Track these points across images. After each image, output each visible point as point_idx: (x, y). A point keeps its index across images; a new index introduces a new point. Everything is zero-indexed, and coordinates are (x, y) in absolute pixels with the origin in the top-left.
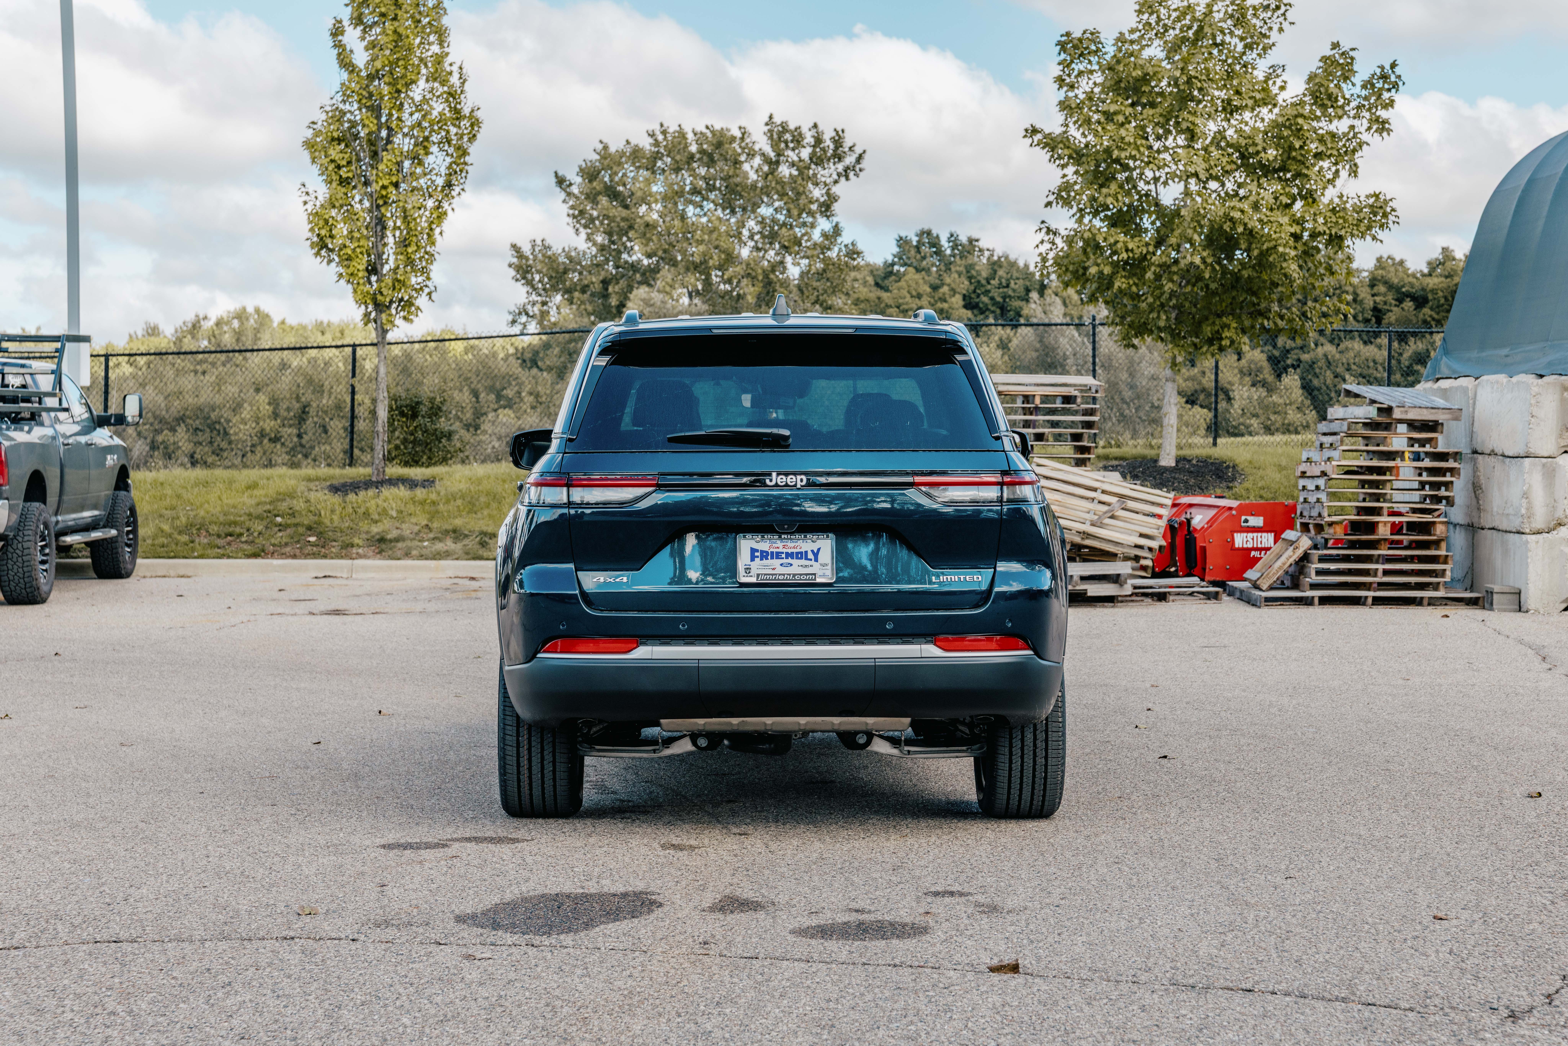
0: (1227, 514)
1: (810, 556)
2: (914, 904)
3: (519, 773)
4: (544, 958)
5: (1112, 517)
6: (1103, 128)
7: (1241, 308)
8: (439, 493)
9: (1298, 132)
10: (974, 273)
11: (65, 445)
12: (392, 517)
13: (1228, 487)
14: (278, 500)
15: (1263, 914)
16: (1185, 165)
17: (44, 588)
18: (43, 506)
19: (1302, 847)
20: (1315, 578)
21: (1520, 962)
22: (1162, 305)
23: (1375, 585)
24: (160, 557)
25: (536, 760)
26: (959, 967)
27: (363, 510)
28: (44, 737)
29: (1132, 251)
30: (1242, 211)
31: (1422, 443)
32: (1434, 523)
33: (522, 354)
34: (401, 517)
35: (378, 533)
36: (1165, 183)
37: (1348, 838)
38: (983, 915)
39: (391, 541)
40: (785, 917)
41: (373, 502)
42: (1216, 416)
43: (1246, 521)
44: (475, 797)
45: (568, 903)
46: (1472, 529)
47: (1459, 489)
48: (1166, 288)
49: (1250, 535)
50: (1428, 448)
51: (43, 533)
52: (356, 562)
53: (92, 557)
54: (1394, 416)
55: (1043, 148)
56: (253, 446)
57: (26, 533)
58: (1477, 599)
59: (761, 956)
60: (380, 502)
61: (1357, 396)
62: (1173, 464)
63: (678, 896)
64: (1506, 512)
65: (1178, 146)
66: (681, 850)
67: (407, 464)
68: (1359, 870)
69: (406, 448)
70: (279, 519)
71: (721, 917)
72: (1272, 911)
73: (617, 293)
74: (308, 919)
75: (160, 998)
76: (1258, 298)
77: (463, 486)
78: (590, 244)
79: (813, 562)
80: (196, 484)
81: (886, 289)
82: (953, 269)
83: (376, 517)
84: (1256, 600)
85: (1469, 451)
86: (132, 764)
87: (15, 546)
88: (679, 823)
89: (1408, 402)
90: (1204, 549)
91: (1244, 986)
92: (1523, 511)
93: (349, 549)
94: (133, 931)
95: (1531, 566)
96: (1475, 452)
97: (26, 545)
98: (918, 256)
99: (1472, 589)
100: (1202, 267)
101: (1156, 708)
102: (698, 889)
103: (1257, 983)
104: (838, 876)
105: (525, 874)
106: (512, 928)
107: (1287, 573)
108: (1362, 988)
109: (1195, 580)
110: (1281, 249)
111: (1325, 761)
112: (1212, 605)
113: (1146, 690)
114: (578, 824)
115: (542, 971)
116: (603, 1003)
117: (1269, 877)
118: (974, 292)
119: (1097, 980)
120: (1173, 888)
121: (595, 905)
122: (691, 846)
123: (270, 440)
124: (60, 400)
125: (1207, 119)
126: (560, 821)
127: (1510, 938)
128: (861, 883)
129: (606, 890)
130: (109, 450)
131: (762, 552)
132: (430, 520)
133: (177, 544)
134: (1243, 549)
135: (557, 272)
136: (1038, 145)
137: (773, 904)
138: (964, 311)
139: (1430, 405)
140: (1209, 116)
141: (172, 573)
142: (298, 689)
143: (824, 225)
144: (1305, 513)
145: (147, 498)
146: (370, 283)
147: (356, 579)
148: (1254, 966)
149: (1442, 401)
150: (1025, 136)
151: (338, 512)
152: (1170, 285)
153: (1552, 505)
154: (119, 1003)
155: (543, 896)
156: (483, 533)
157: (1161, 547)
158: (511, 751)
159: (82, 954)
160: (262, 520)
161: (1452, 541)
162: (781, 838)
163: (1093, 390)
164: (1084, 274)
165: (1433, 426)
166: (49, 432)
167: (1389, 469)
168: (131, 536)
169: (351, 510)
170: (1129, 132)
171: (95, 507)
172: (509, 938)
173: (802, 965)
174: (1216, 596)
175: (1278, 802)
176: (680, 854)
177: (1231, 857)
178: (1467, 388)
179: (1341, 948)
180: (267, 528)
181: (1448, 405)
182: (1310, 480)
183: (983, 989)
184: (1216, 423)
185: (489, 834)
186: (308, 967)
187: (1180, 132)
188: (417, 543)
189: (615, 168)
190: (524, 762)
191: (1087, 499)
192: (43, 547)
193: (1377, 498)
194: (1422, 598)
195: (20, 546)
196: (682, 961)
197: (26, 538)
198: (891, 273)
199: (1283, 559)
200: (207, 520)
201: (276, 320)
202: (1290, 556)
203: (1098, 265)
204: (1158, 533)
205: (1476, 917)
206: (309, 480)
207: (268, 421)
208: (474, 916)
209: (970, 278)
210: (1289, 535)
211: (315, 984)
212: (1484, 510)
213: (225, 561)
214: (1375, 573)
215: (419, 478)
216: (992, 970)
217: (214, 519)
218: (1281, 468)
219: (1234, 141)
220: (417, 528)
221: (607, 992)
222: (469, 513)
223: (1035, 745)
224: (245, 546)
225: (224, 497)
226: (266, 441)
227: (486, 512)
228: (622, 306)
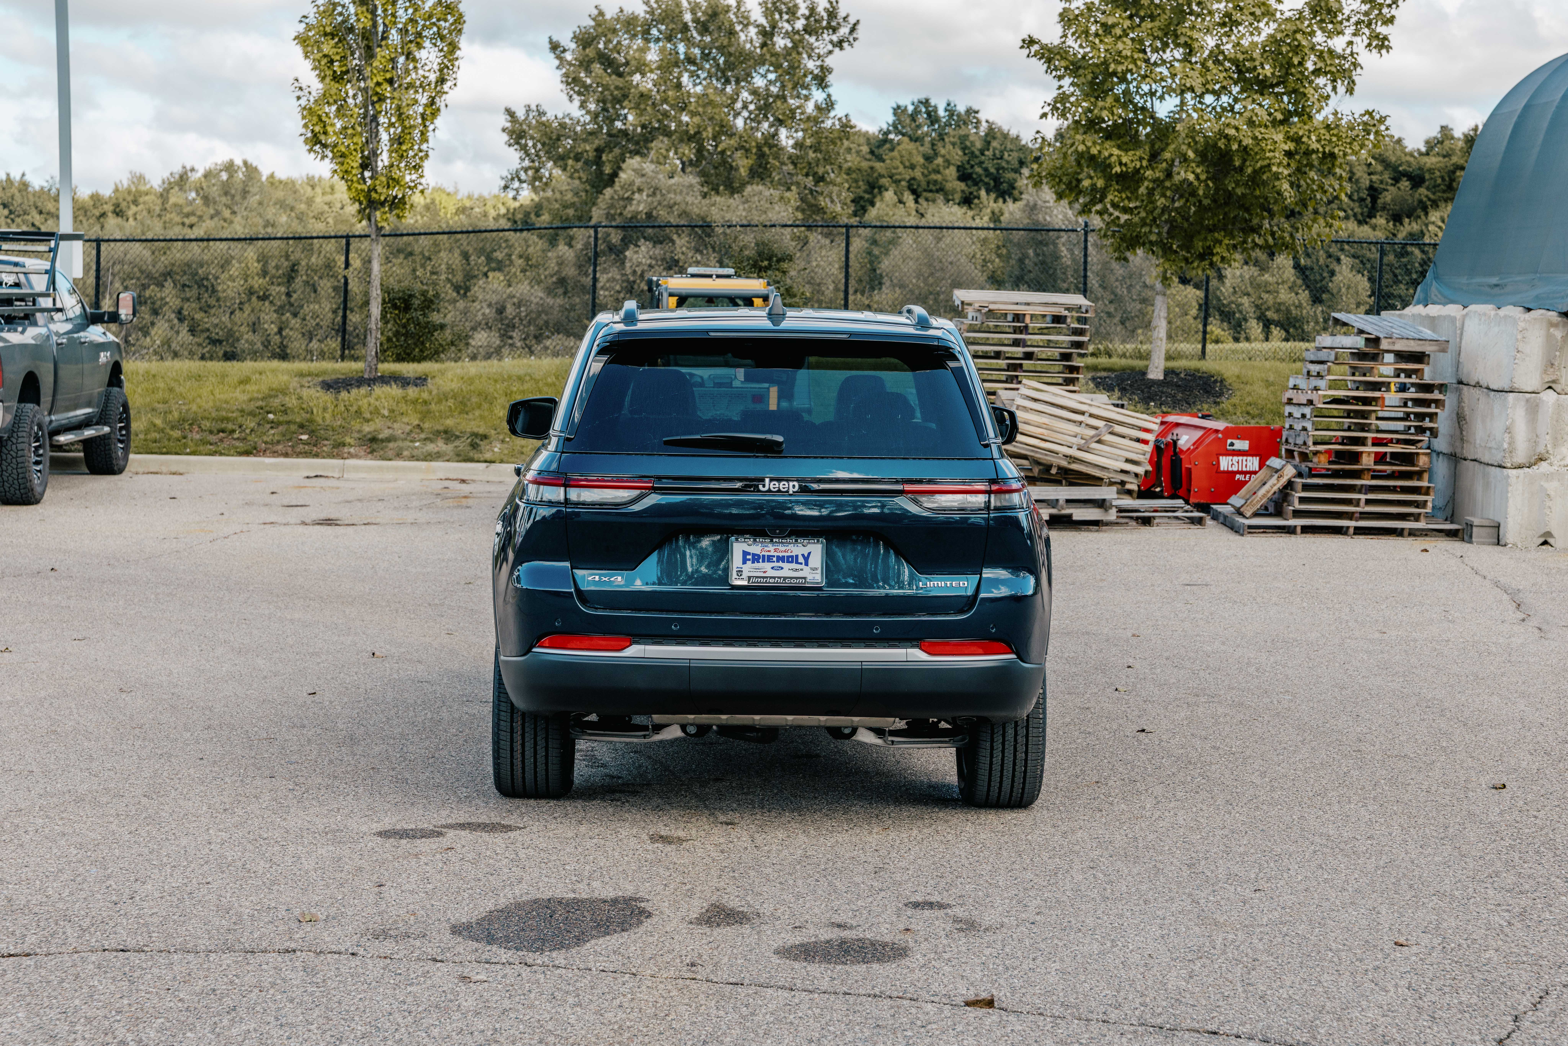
0: (1213, 436)
1: (801, 560)
2: (894, 918)
3: (512, 757)
4: (537, 981)
5: (1099, 442)
6: (1101, 41)
7: (1233, 224)
8: (430, 392)
9: (1297, 49)
10: (968, 144)
11: (58, 344)
12: (383, 416)
13: (1215, 403)
14: (271, 396)
15: (1231, 936)
16: (1181, 79)
17: (38, 489)
18: (37, 407)
19: (1272, 850)
20: (1298, 506)
21: (1474, 1000)
22: (1154, 220)
23: (1357, 515)
24: (152, 453)
25: (529, 745)
26: (936, 999)
27: (355, 408)
28: (44, 677)
29: (1126, 165)
30: (1237, 129)
31: (1409, 373)
32: (1418, 454)
33: (513, 214)
34: (393, 415)
35: (369, 433)
36: (1162, 98)
37: (1317, 839)
38: (962, 934)
39: (382, 441)
40: (769, 932)
41: (365, 401)
42: (1206, 296)
43: (1232, 444)
44: (469, 769)
45: (560, 911)
46: (1455, 458)
47: (1444, 421)
48: (1159, 203)
49: (1235, 458)
50: (1414, 379)
51: (37, 434)
52: (348, 462)
53: (85, 451)
54: (1382, 347)
55: (1040, 59)
56: (241, 303)
57: (20, 434)
58: (1457, 531)
59: (746, 982)
60: (372, 401)
61: (1345, 324)
62: (1162, 378)
63: (666, 904)
64: (1489, 445)
65: (1175, 60)
66: (670, 843)
67: (399, 359)
68: (1326, 881)
69: (398, 340)
70: (271, 416)
71: (708, 930)
72: (1239, 933)
73: (610, 161)
74: (308, 927)
75: (168, 1024)
76: (1251, 214)
77: (455, 385)
78: (584, 112)
79: (803, 566)
80: (189, 377)
81: (880, 159)
82: (947, 140)
83: (368, 416)
84: (1239, 527)
85: (1455, 381)
86: (131, 718)
87: (9, 448)
88: (668, 807)
89: (1397, 332)
90: (1189, 471)
91: (1210, 1027)
92: (1506, 446)
93: (341, 448)
94: (139, 938)
95: (1511, 501)
96: (1460, 382)
97: (20, 446)
98: (913, 125)
99: (1451, 519)
100: (1196, 183)
101: (1137, 666)
102: (686, 895)
103: (1222, 1024)
104: (823, 880)
105: (518, 871)
106: (506, 942)
107: (1271, 500)
108: (1322, 1031)
109: (1180, 502)
110: (1274, 169)
111: (1300, 738)
112: (1195, 530)
113: (1127, 641)
114: (569, 806)
115: (536, 999)
116: (593, 1039)
117: (1239, 889)
118: (968, 162)
119: (1069, 1018)
120: (1146, 902)
121: (586, 913)
122: (679, 838)
123: (258, 297)
124: (54, 300)
125: (1205, 34)
126: (552, 803)
127: (1466, 969)
128: (844, 889)
129: (596, 895)
130: (102, 347)
131: (754, 555)
132: (422, 420)
133: (169, 440)
134: (1228, 472)
135: (551, 139)
136: (1035, 56)
137: (758, 915)
138: (958, 183)
139: (1417, 336)
140: (1208, 30)
141: (164, 469)
142: (292, 621)
143: (818, 95)
144: (1290, 440)
145: (139, 390)
146: (364, 179)
147: (347, 480)
148: (1220, 1003)
149: (1429, 332)
150: (1022, 47)
151: (330, 410)
152: (1163, 200)
153: (1534, 441)
154: (128, 1030)
155: (536, 901)
156: (475, 435)
157: (1146, 472)
158: (505, 736)
159: (91, 966)
160: (254, 416)
161: (1435, 469)
162: (767, 829)
163: (1084, 310)
164: (1077, 186)
165: (1419, 357)
166: (43, 331)
167: (1375, 399)
168: (124, 432)
169: (343, 409)
170: (1126, 47)
171: (88, 405)
172: (504, 955)
173: (786, 994)
174: (1199, 521)
175: (1251, 791)
176: (669, 848)
177: (1203, 863)
178: (1455, 318)
179: (1305, 980)
180: (259, 424)
181: (1435, 337)
182: (1297, 408)
183: (959, 1028)
184: (1206, 303)
185: (483, 819)
186: (310, 990)
187: (1177, 45)
188: (408, 444)
189: (609, 36)
190: (518, 747)
191: (1074, 422)
192: (37, 448)
193: (1363, 428)
194: (1403, 529)
195: (14, 447)
196: (670, 987)
197: (20, 440)
198: (885, 141)
199: (1267, 487)
200: (200, 415)
201: (265, 173)
202: (1274, 485)
203: (1091, 178)
204: (1144, 459)
205: (1436, 941)
206: (301, 375)
207: (256, 278)
208: (468, 927)
209: (964, 149)
210: (1275, 462)
211: (317, 1009)
212: (1468, 442)
213: (217, 458)
214: (1357, 503)
215: (411, 375)
216: (968, 1004)
217: (207, 415)
218: (1268, 384)
219: (1232, 56)
220: (408, 428)
221: (598, 1026)
222: (460, 413)
223: (1016, 740)
224: (237, 444)
225: (217, 391)
226: (254, 299)
227: (477, 413)
228: (615, 175)
